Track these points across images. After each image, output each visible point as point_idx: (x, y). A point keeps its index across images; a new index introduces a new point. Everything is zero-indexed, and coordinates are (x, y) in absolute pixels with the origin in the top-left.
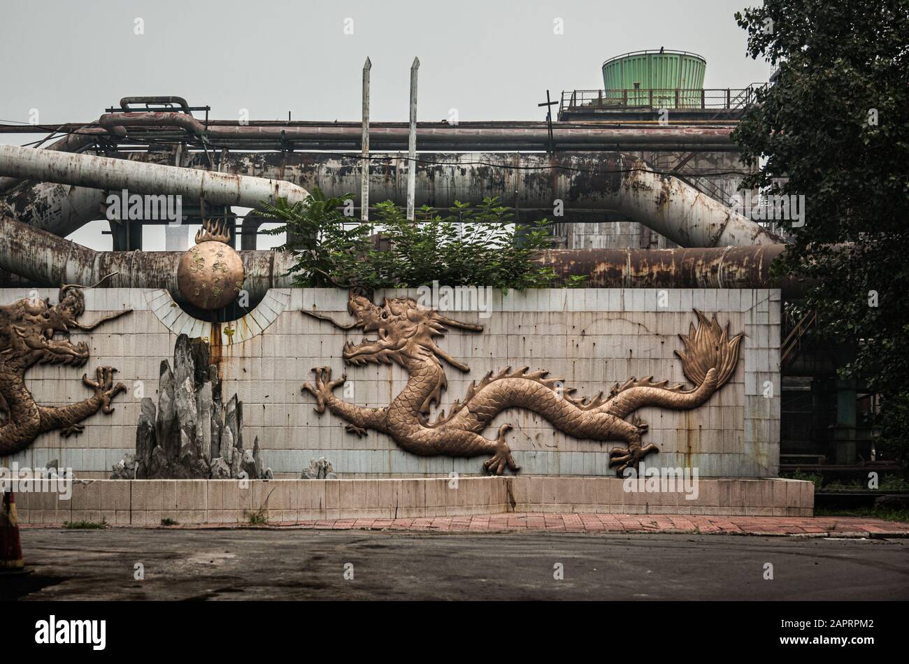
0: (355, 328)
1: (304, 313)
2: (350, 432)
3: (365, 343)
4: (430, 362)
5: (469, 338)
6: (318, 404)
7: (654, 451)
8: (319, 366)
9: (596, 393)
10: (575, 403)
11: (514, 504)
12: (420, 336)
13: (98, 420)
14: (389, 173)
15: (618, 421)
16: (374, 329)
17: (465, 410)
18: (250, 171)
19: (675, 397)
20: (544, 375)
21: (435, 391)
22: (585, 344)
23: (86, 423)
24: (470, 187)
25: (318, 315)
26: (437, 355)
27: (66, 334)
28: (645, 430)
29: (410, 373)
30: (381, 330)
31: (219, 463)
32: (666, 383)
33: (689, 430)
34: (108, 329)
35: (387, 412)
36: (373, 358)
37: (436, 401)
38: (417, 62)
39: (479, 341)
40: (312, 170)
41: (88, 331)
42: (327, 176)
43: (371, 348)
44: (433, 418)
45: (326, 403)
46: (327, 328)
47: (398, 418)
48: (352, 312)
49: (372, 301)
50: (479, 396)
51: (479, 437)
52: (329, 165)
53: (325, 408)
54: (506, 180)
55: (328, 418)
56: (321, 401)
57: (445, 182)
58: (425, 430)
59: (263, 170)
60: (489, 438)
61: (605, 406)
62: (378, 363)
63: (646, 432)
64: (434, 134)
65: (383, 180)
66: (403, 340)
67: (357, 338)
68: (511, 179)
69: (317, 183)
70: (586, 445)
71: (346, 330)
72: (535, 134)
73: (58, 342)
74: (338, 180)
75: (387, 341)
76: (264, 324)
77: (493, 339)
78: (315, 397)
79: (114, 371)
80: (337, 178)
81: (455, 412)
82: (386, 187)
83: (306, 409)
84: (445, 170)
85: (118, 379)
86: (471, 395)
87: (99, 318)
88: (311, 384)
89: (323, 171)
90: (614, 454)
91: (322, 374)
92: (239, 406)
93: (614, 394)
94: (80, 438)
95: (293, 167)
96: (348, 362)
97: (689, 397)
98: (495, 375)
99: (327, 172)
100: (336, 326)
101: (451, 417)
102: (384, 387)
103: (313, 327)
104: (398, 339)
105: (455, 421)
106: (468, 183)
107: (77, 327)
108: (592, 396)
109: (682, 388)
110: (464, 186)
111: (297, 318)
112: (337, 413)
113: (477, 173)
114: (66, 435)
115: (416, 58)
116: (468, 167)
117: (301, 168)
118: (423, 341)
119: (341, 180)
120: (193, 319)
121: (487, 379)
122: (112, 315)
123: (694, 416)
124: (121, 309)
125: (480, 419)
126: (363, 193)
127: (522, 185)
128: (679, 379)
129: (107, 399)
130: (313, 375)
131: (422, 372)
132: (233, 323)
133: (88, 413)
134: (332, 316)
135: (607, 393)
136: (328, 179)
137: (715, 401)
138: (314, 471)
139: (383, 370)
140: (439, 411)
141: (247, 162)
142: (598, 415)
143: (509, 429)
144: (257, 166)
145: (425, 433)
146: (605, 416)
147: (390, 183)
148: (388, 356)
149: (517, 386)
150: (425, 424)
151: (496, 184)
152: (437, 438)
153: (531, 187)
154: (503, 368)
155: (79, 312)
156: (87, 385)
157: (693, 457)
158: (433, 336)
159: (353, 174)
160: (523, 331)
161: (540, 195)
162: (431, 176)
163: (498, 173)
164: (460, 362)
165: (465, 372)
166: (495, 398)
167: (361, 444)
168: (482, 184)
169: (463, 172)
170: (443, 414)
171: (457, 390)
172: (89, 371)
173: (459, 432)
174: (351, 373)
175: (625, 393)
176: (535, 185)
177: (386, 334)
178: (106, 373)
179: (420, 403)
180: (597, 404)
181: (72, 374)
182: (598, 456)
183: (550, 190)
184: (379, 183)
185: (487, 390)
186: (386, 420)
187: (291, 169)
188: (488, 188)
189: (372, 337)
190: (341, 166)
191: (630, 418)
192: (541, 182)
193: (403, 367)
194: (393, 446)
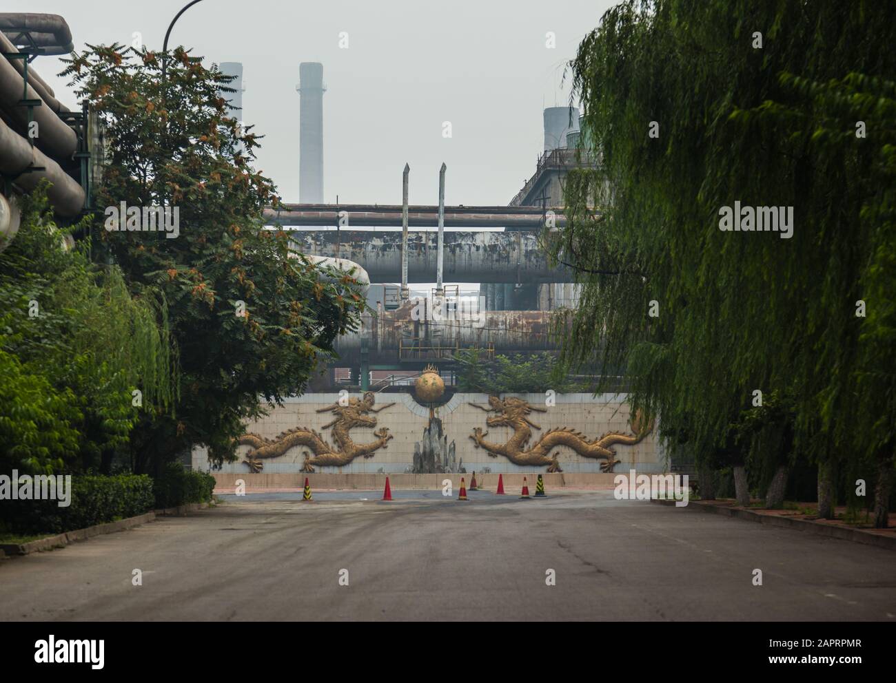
0: (492, 410)
1: (470, 404)
2: (490, 455)
3: (496, 417)
4: (524, 425)
5: (540, 415)
6: (476, 443)
7: (619, 462)
8: (477, 427)
9: (595, 437)
10: (586, 442)
11: (564, 483)
12: (520, 414)
13: (381, 450)
14: (421, 249)
15: (604, 450)
16: (500, 411)
17: (539, 445)
18: (313, 247)
19: (627, 439)
20: (572, 430)
21: (526, 437)
22: (590, 417)
23: (375, 452)
24: (483, 261)
25: (476, 405)
26: (528, 422)
27: (367, 413)
28: (615, 453)
29: (515, 430)
30: (504, 411)
31: (448, 468)
32: (624, 433)
33: (634, 453)
34: (384, 411)
35: (506, 446)
36: (499, 423)
37: (527, 442)
38: (444, 167)
39: (545, 416)
40: (361, 246)
41: (376, 412)
42: (373, 252)
43: (499, 419)
44: (526, 449)
45: (480, 443)
46: (479, 411)
47: (509, 449)
48: (491, 403)
49: (499, 398)
50: (545, 439)
51: (545, 457)
52: (374, 243)
53: (480, 445)
54: (510, 255)
55: (480, 450)
56: (478, 442)
57: (463, 256)
58: (522, 454)
59: (323, 247)
60: (550, 457)
61: (598, 444)
62: (502, 425)
63: (615, 454)
64: (455, 218)
65: (416, 254)
66: (513, 416)
67: (493, 415)
68: (514, 254)
69: (365, 257)
70: (591, 460)
71: (488, 411)
72: (532, 219)
73: (363, 417)
74: (381, 255)
75: (506, 416)
76: (452, 408)
77: (551, 415)
78: (475, 440)
79: (388, 429)
80: (380, 253)
81: (535, 446)
82: (418, 260)
83: (471, 445)
84: (464, 247)
85: (389, 433)
86: (542, 439)
87: (381, 406)
88: (473, 434)
89: (370, 248)
90: (602, 464)
91: (478, 430)
92: (454, 445)
93: (602, 438)
94: (373, 458)
95: (346, 244)
96: (489, 425)
97: (634, 439)
98: (552, 430)
99: (373, 249)
100: (483, 409)
101: (533, 449)
102: (504, 435)
103: (473, 410)
104: (510, 415)
105: (535, 450)
106: (482, 257)
107: (372, 410)
108: (593, 439)
109: (631, 435)
110: (478, 259)
111: (467, 406)
112: (484, 447)
113: (488, 249)
114: (366, 457)
115: (444, 164)
116: (481, 245)
117: (352, 245)
118: (521, 416)
119: (383, 255)
120: (422, 407)
121: (549, 432)
122: (387, 405)
123: (636, 447)
124: (390, 402)
125: (546, 449)
126: (403, 268)
127: (523, 259)
128: (629, 431)
129: (385, 441)
130: (474, 431)
131: (520, 429)
132: (439, 408)
133: (377, 447)
134: (482, 405)
135: (599, 437)
136: (373, 254)
137: (644, 441)
138: (484, 471)
139: (504, 428)
140: (528, 446)
141: (310, 240)
142: (595, 447)
143: (558, 453)
144: (318, 243)
145: (522, 455)
146: (599, 447)
147: (421, 257)
148: (507, 423)
149: (562, 435)
150: (523, 452)
151: (503, 258)
152: (528, 457)
153: (530, 260)
154: (555, 427)
155: (372, 404)
156: (376, 435)
157: (635, 465)
158: (526, 414)
159: (392, 250)
160: (564, 411)
161: (536, 266)
162: (453, 251)
163: (504, 249)
164: (537, 424)
165: (539, 429)
166: (552, 440)
167: (495, 460)
168: (492, 257)
169: (478, 248)
170: (529, 447)
171: (536, 436)
172: (377, 429)
173: (537, 455)
174: (490, 430)
175: (606, 438)
176: (533, 259)
177: (505, 413)
178: (384, 430)
179: (520, 442)
180: (595, 442)
181: (369, 431)
182: (595, 465)
183: (544, 262)
184: (412, 257)
185: (549, 437)
186: (506, 450)
187: (344, 245)
188: (497, 261)
189: (499, 414)
190: (383, 243)
191: (608, 448)
192: (537, 256)
193: (512, 427)
194: (508, 461)
